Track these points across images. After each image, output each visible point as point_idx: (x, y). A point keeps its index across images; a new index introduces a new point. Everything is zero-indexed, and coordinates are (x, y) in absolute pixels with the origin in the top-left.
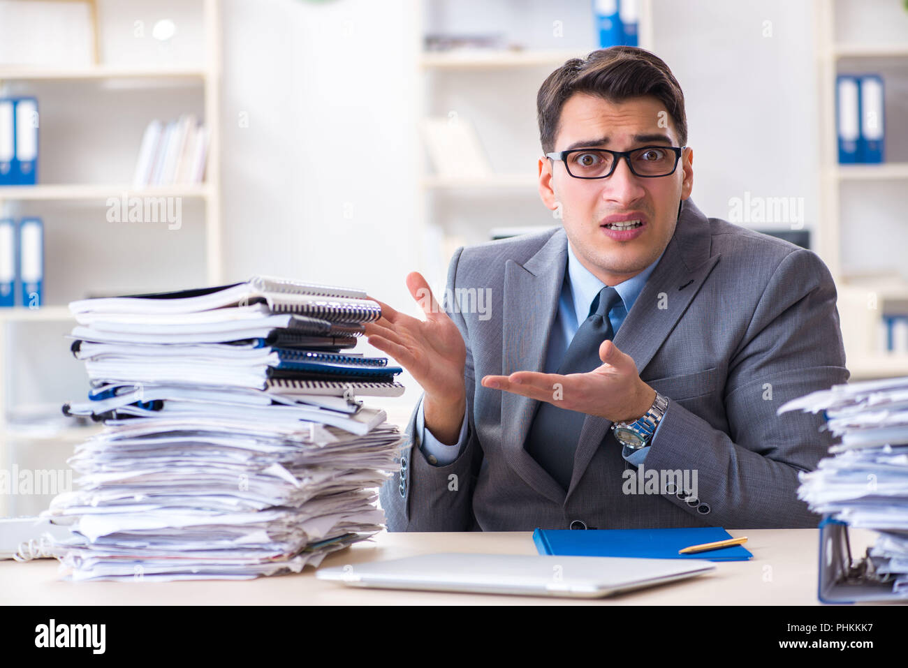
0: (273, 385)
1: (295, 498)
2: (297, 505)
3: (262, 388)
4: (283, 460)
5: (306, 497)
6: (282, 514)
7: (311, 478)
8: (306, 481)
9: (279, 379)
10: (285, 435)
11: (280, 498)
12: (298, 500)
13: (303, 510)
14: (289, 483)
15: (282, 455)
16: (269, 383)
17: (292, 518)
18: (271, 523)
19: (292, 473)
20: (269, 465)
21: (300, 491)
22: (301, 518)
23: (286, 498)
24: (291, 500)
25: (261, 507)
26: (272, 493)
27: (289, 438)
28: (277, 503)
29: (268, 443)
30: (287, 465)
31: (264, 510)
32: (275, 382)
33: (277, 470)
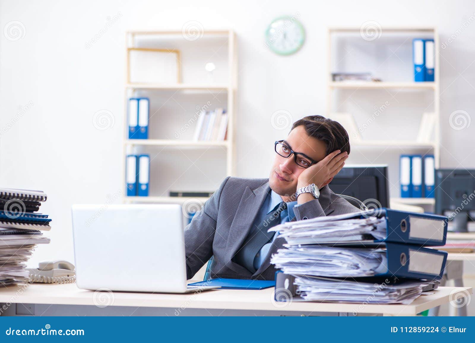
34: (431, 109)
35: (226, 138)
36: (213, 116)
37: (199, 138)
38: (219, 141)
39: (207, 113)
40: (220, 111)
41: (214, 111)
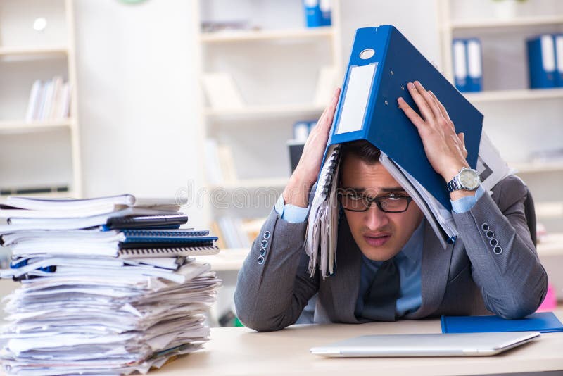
0: (122, 253)
1: (142, 325)
2: (144, 329)
3: (116, 256)
4: (131, 301)
5: (149, 324)
6: (133, 335)
7: (151, 312)
8: (147, 314)
9: (127, 249)
10: (132, 285)
11: (132, 325)
12: (145, 326)
13: (149, 332)
14: (136, 316)
15: (130, 298)
16: (120, 252)
17: (141, 338)
18: (128, 341)
19: (138, 310)
20: (123, 305)
21: (145, 321)
22: (147, 337)
23: (136, 325)
24: (140, 327)
25: (120, 331)
26: (126, 323)
27: (134, 287)
28: (130, 328)
29: (120, 290)
30: (135, 305)
31: (123, 333)
32: (124, 251)
33: (128, 307)
34: (330, 62)
35: (69, 115)
36: (50, 88)
37: (35, 117)
38: (60, 120)
39: (43, 83)
40: (58, 81)
41: (51, 80)
